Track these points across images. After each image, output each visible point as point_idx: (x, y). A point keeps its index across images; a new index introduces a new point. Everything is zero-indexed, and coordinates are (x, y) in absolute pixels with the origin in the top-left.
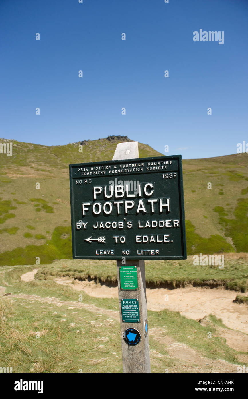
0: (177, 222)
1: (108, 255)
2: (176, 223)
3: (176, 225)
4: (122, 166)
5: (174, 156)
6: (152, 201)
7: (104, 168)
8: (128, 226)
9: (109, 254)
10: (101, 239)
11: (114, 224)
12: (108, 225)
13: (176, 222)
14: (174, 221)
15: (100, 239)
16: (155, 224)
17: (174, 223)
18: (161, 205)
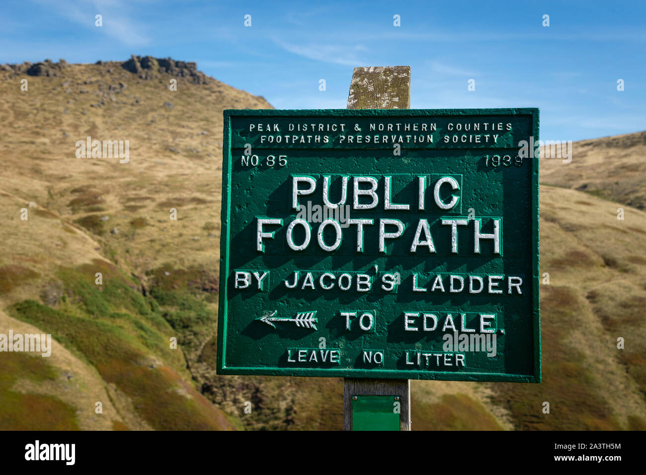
0: (517, 281)
1: (320, 364)
2: (514, 285)
3: (514, 288)
4: (377, 127)
5: (519, 109)
6: (453, 223)
7: (325, 128)
8: (384, 287)
9: (324, 360)
10: (304, 318)
11: (345, 280)
12: (327, 280)
13: (515, 283)
14: (510, 278)
15: (302, 317)
16: (457, 283)
17: (510, 285)
18: (478, 235)
